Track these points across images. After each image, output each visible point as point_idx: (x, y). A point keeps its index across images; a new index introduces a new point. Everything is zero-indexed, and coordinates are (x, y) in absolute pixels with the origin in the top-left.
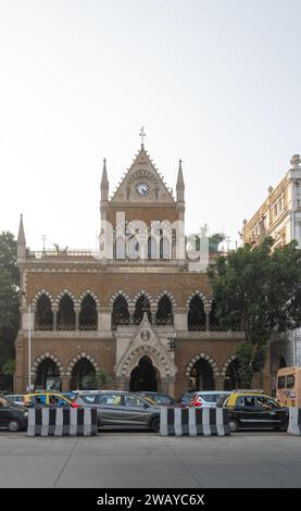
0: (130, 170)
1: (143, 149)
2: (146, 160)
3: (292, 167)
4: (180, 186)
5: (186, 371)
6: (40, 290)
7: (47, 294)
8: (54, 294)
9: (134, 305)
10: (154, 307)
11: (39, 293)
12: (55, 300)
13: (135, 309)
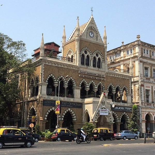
2: (93, 22)
3: (137, 39)
4: (105, 38)
6: (50, 74)
7: (53, 76)
8: (57, 77)
9: (89, 87)
10: (96, 89)
11: (50, 76)
12: (57, 80)
13: (89, 89)
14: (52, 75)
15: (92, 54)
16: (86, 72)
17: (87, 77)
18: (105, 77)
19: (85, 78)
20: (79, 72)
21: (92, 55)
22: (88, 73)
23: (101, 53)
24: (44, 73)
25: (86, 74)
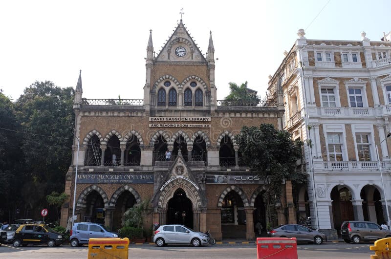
0: (171, 38)
1: (181, 23)
3: (299, 37)
4: (211, 50)
5: (218, 202)
6: (91, 131)
7: (97, 134)
8: (104, 134)
9: (172, 143)
10: (190, 145)
11: (91, 133)
12: (103, 139)
13: (172, 147)
14: (94, 131)
15: (180, 84)
16: (165, 118)
17: (166, 125)
18: (209, 120)
19: (162, 128)
20: (150, 120)
21: (179, 86)
22: (170, 119)
23: (202, 79)
24: (79, 131)
25: (165, 120)
